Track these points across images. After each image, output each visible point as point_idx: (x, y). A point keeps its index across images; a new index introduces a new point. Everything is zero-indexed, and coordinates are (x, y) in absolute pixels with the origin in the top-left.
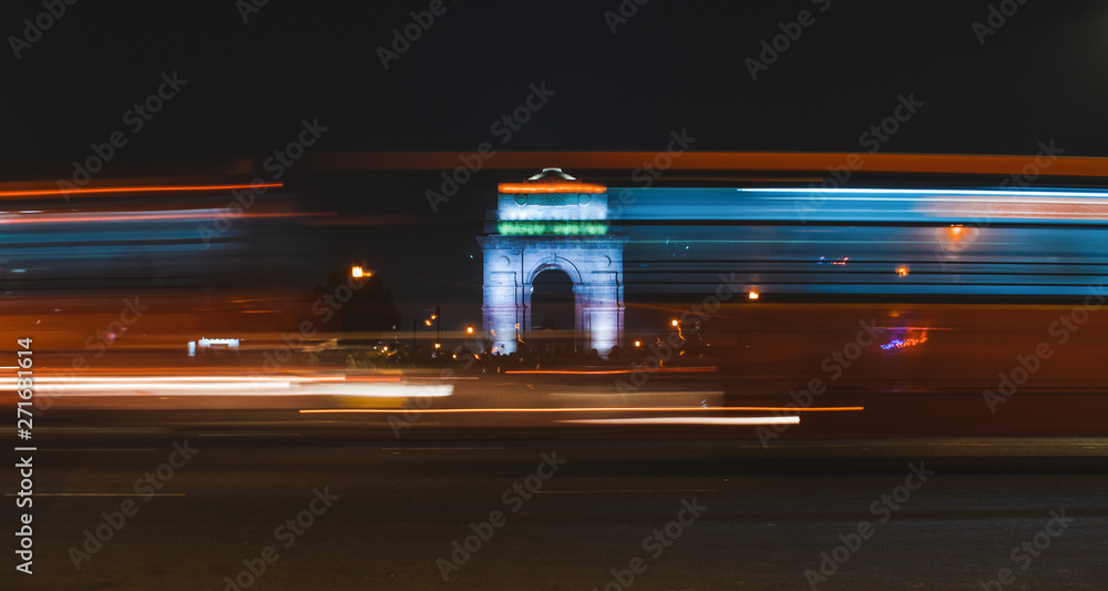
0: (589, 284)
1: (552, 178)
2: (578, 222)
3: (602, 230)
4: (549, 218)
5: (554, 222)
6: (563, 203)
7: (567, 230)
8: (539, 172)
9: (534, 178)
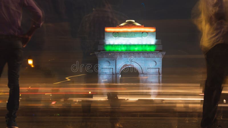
0: (146, 74)
1: (130, 25)
2: (142, 45)
3: (153, 49)
4: (128, 43)
5: (130, 45)
6: (135, 37)
7: (136, 49)
8: (125, 22)
9: (122, 25)
